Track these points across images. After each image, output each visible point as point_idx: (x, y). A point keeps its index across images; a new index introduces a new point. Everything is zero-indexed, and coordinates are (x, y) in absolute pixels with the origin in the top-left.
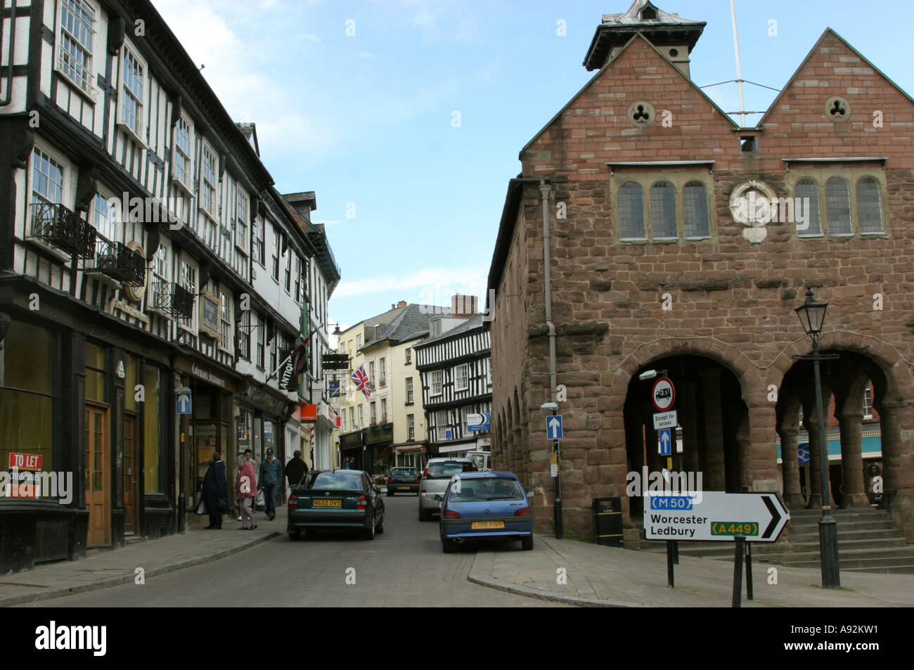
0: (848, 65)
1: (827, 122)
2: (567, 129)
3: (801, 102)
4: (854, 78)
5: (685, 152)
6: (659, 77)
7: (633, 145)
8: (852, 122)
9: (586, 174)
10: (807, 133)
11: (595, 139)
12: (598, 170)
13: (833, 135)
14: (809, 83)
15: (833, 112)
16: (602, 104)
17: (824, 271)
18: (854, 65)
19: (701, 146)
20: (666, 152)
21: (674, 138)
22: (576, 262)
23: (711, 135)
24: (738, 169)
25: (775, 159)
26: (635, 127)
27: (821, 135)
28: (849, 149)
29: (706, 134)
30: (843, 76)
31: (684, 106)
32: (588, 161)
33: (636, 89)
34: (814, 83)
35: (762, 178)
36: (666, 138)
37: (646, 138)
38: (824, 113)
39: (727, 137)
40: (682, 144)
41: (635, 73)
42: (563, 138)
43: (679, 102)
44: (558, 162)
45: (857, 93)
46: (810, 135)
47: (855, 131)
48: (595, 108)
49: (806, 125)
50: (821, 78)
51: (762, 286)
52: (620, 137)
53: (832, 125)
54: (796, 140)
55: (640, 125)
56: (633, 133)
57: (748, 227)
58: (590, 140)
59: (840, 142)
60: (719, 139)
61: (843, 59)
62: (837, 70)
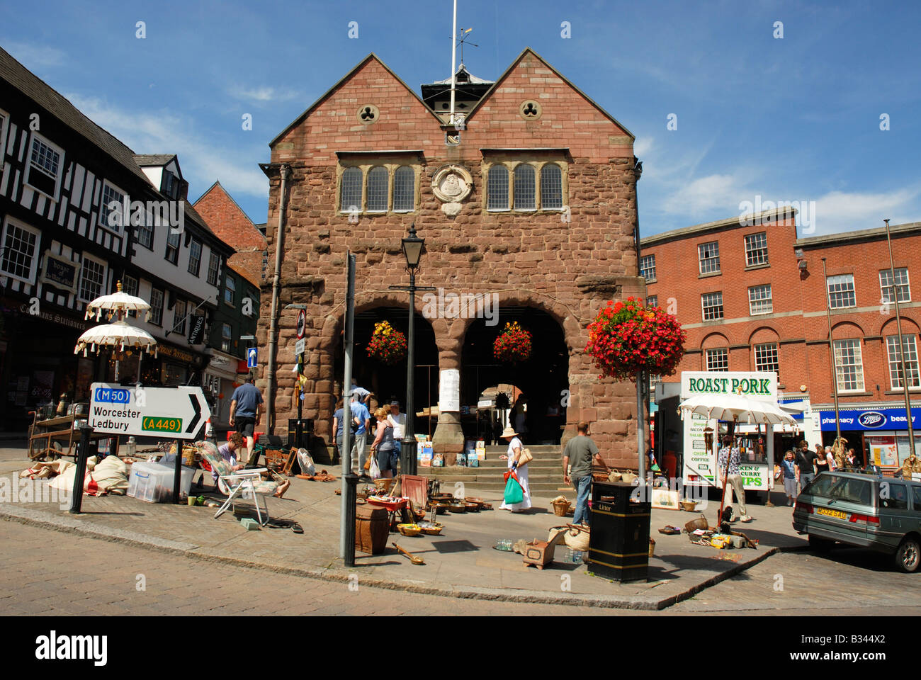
0: (542, 76)
1: (520, 120)
2: (307, 127)
3: (499, 105)
4: (546, 86)
5: (400, 143)
6: (386, 86)
7: (358, 138)
8: (541, 121)
9: (319, 160)
10: (503, 129)
11: (329, 134)
12: (328, 157)
13: (525, 130)
14: (507, 90)
15: (526, 112)
16: (339, 107)
17: (508, 240)
18: (548, 76)
19: (413, 138)
20: (385, 144)
21: (392, 132)
22: (304, 230)
23: (422, 130)
24: (442, 157)
25: (474, 149)
26: (362, 124)
27: (514, 130)
28: (538, 141)
29: (418, 130)
30: (538, 84)
31: (402, 108)
32: (322, 151)
33: (366, 96)
34: (513, 90)
35: (462, 163)
36: (386, 132)
37: (370, 133)
38: (519, 113)
39: (435, 132)
40: (398, 137)
41: (366, 83)
42: (304, 133)
43: (398, 105)
44: (298, 152)
45: (548, 97)
46: (505, 130)
47: (545, 127)
48: (331, 110)
49: (502, 123)
50: (518, 86)
51: (453, 251)
52: (349, 132)
53: (525, 122)
54: (493, 134)
55: (366, 123)
56: (360, 129)
57: (446, 202)
58: (325, 135)
59: (530, 136)
60: (429, 134)
61: (538, 71)
62: (532, 80)
